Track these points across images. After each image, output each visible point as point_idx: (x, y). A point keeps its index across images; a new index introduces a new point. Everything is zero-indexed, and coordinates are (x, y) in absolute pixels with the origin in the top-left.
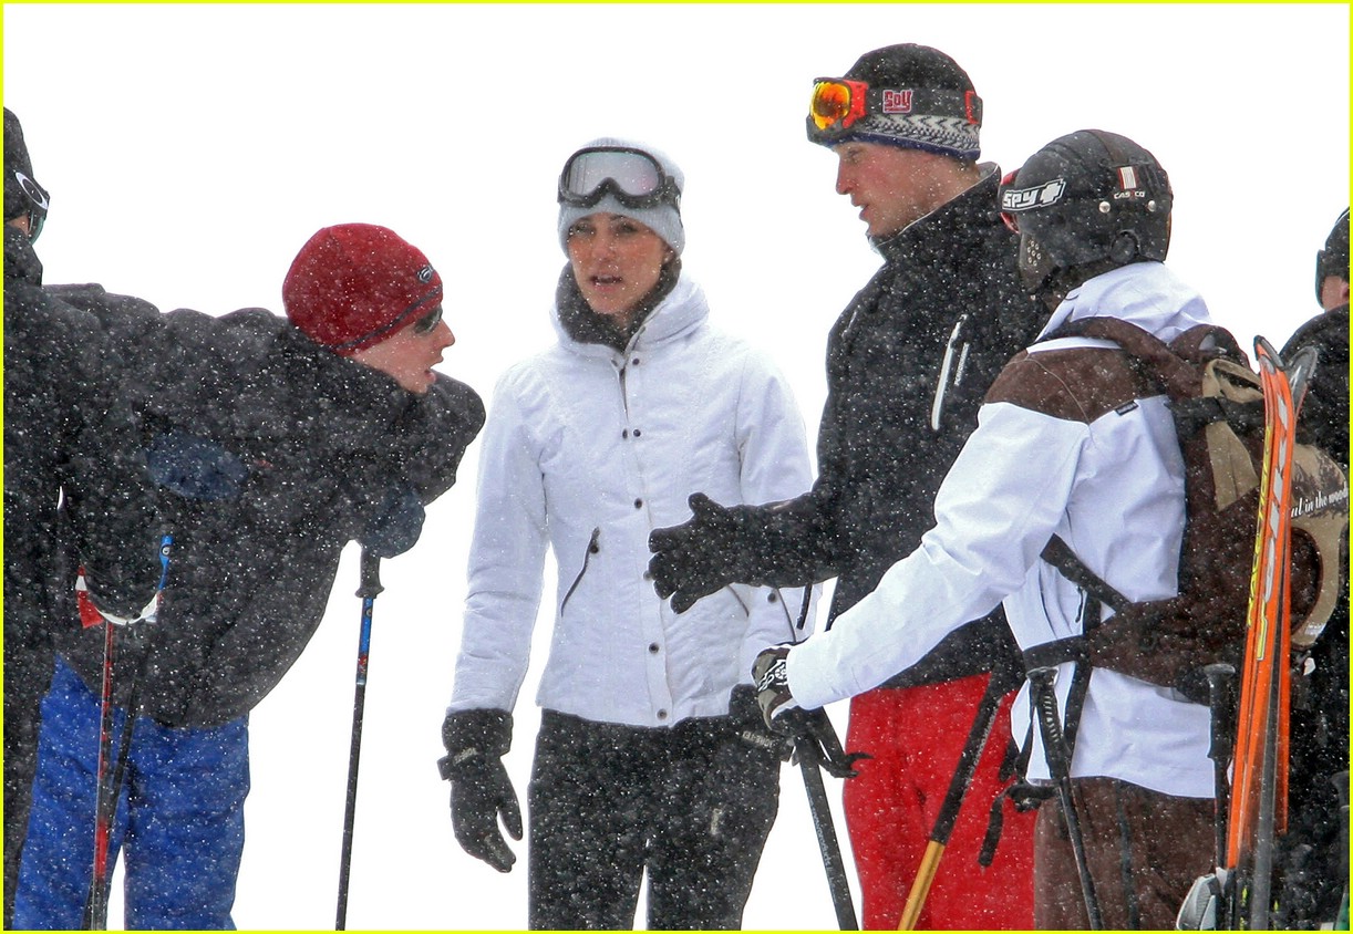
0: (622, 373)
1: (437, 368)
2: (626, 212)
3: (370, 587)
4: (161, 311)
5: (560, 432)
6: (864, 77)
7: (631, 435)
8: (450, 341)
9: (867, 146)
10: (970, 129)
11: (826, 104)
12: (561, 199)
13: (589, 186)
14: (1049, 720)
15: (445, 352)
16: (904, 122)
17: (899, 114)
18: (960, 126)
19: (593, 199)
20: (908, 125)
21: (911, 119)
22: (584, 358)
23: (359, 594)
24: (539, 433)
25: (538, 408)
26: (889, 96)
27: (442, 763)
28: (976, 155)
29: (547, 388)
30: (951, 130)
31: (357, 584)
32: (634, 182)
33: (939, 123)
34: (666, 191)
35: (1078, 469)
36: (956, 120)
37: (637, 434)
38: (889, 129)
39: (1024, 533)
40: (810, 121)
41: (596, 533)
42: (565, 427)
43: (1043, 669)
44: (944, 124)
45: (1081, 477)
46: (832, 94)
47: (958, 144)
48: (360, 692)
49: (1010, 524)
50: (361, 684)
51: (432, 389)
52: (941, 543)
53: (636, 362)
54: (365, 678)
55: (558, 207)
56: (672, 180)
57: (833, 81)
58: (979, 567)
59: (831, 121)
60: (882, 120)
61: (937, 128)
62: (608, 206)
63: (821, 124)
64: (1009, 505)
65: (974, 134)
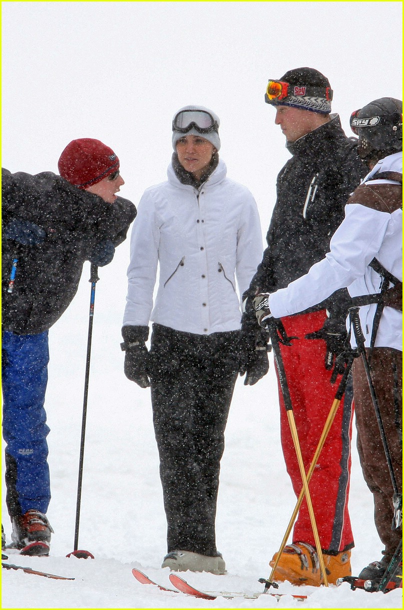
0: (198, 197)
1: (117, 194)
2: (200, 135)
3: (94, 278)
4: (12, 173)
5: (172, 218)
6: (287, 81)
7: (200, 221)
8: (123, 183)
9: (287, 107)
10: (327, 102)
11: (272, 90)
12: (174, 129)
13: (185, 125)
14: (357, 327)
15: (121, 187)
16: (302, 99)
17: (299, 96)
18: (323, 101)
19: (187, 130)
20: (303, 100)
21: (305, 98)
22: (182, 189)
23: (90, 281)
24: (163, 217)
25: (163, 208)
26: (296, 89)
27: (122, 344)
28: (330, 112)
29: (167, 200)
30: (320, 103)
31: (89, 277)
32: (202, 123)
33: (315, 100)
34: (214, 126)
35: (387, 230)
36: (322, 99)
37: (203, 221)
38: (296, 101)
39: (366, 255)
40: (266, 96)
41: (183, 258)
42: (174, 217)
43: (354, 308)
44: (317, 100)
45: (388, 233)
46: (275, 86)
47: (323, 108)
48: (91, 319)
49: (360, 252)
50: (91, 315)
51: (116, 203)
52: (334, 258)
53: (203, 193)
54: (93, 313)
55: (172, 132)
56: (216, 122)
57: (275, 81)
58: (349, 268)
59: (274, 97)
60: (293, 97)
61: (314, 102)
62: (193, 132)
63: (270, 97)
64: (361, 244)
65: (329, 104)
